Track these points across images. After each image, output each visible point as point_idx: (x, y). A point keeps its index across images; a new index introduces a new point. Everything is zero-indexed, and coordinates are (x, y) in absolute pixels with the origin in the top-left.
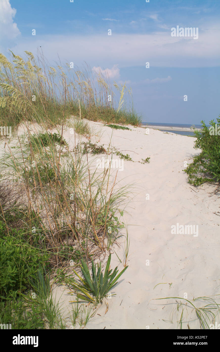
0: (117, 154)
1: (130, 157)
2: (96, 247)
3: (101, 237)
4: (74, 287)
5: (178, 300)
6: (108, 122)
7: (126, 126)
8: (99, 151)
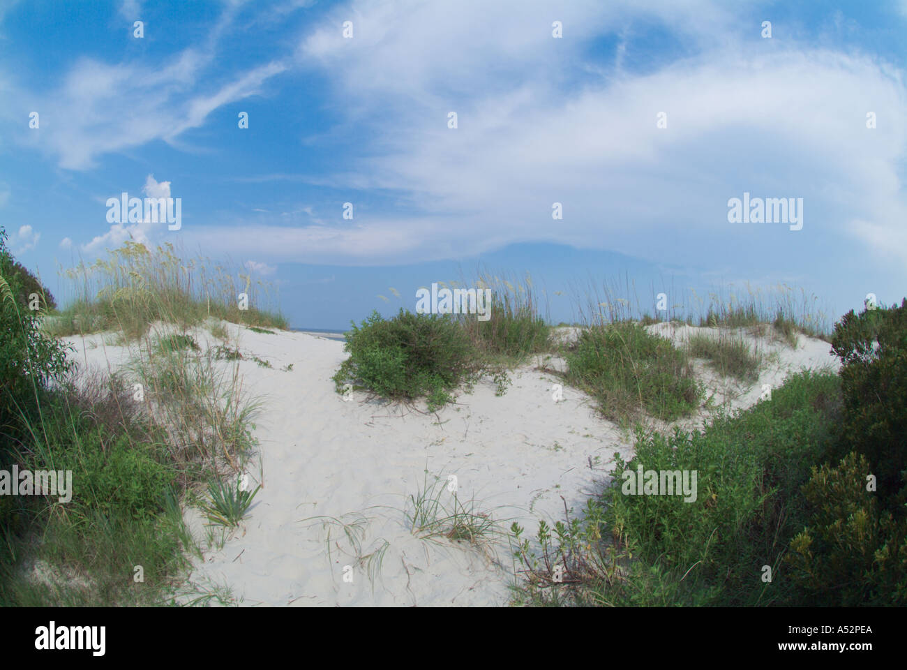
0: (255, 361)
1: (271, 363)
2: (228, 467)
3: (233, 455)
4: (206, 510)
5: (324, 519)
6: (251, 324)
7: (272, 330)
8: (234, 356)
